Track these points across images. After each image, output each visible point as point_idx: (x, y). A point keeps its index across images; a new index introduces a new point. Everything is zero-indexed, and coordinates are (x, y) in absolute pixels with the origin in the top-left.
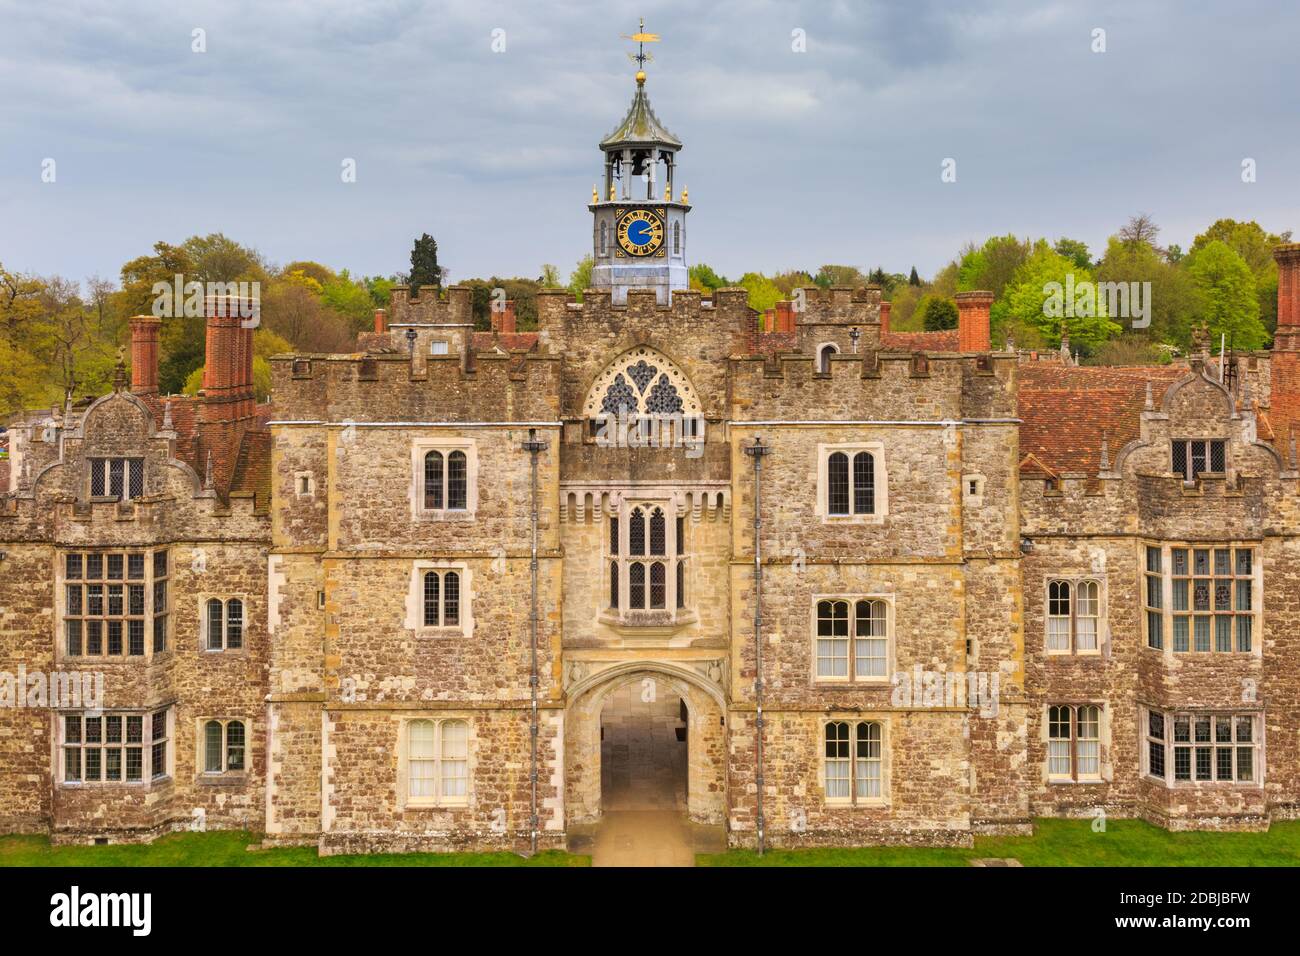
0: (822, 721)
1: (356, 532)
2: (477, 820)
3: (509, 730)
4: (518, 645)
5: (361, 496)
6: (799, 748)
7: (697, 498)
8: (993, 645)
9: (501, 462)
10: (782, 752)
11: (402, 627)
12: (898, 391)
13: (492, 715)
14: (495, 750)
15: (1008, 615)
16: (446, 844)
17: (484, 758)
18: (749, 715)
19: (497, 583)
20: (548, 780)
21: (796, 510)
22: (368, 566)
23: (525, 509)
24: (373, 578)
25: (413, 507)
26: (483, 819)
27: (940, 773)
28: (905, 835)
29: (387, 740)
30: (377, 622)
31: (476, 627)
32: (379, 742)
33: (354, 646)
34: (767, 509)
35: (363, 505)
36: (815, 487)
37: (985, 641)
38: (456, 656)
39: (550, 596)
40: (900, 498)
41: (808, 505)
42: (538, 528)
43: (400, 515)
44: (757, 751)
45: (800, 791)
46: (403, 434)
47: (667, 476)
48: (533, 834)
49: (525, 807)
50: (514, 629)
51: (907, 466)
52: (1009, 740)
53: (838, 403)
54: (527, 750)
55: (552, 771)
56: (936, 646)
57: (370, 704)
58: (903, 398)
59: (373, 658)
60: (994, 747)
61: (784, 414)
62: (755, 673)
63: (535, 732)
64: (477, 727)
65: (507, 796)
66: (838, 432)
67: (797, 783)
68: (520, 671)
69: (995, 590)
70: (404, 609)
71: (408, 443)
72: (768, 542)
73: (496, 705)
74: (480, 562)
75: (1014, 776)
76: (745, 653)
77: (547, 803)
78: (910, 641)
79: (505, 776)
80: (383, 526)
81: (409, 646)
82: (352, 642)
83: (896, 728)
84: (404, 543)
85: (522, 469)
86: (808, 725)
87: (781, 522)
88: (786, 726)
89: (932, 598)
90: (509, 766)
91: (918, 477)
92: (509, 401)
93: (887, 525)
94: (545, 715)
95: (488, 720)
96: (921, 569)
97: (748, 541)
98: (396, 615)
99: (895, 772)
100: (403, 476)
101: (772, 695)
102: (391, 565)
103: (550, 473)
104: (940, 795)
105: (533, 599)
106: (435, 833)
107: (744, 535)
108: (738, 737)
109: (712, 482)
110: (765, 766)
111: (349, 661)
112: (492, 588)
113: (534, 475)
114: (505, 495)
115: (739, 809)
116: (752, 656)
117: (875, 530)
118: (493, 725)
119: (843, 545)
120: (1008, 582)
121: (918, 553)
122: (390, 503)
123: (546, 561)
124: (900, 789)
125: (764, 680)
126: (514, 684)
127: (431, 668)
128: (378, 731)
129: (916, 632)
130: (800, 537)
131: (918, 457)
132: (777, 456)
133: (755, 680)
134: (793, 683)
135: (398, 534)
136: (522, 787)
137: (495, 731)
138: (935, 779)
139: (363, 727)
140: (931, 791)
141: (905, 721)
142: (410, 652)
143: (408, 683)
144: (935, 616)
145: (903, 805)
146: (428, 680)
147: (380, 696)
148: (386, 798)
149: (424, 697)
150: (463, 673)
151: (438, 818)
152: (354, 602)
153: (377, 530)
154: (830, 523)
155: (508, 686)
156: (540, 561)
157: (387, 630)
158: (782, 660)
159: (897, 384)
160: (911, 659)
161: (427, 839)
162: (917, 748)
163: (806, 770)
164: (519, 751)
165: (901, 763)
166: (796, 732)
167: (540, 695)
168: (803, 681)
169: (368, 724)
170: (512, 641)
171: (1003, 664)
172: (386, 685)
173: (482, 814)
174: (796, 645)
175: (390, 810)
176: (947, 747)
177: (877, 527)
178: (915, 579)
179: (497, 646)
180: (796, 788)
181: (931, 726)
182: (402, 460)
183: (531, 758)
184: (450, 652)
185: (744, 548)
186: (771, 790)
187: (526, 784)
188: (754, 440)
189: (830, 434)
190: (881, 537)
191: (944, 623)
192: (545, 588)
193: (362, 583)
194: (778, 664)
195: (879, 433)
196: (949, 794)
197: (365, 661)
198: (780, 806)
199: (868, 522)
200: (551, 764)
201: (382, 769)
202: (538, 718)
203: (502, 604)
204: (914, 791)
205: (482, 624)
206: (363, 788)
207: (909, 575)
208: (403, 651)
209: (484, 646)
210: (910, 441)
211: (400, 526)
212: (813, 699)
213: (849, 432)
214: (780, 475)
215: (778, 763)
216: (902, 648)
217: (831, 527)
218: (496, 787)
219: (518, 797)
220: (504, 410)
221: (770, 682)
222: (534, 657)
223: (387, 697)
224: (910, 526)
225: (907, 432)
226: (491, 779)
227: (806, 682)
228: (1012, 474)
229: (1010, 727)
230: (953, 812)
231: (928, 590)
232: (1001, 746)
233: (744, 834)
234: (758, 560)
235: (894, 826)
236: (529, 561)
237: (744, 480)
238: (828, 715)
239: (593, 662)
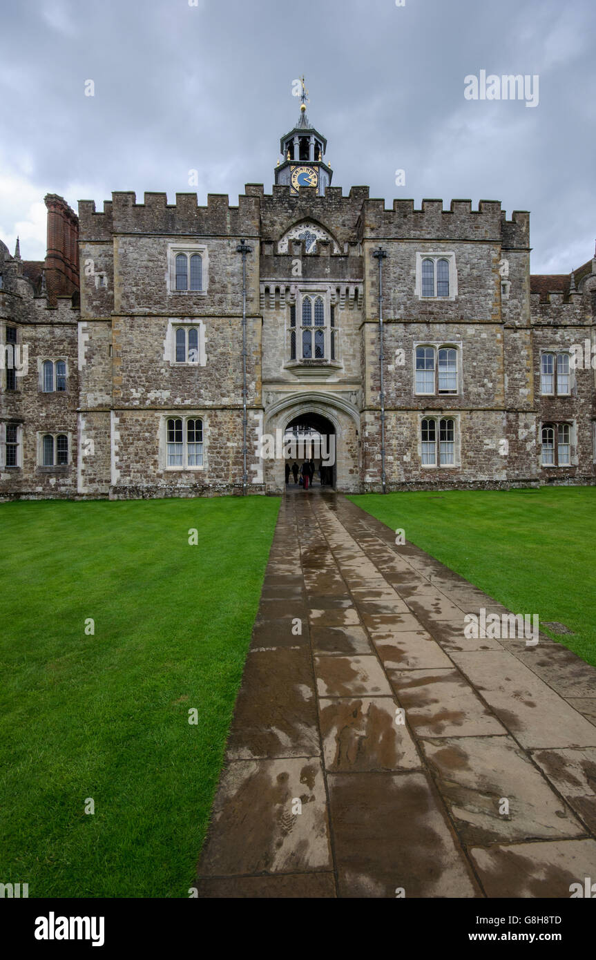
0: (419, 417)
1: (132, 301)
2: (209, 477)
3: (229, 422)
4: (234, 371)
5: (135, 279)
6: (406, 433)
7: (343, 291)
8: (516, 379)
9: (224, 260)
10: (396, 435)
11: (162, 359)
12: (463, 221)
13: (219, 413)
14: (221, 435)
15: (524, 362)
16: (190, 493)
17: (213, 439)
18: (376, 412)
19: (221, 333)
20: (254, 453)
21: (403, 291)
22: (139, 321)
23: (238, 289)
24: (143, 329)
25: (168, 286)
26: (213, 477)
27: (489, 447)
28: (470, 483)
29: (152, 429)
30: (146, 356)
31: (208, 360)
32: (147, 430)
33: (131, 371)
34: (386, 291)
35: (137, 285)
36: (414, 278)
37: (511, 377)
38: (196, 378)
39: (254, 341)
40: (464, 285)
41: (410, 289)
42: (247, 301)
43: (160, 291)
44: (381, 435)
45: (406, 458)
46: (161, 240)
47: (325, 276)
48: (245, 485)
49: (240, 470)
50: (231, 361)
51: (468, 266)
52: (526, 434)
53: (428, 228)
54: (240, 435)
55: (256, 448)
56: (487, 373)
57: (142, 407)
58: (466, 225)
59: (144, 379)
60: (517, 438)
61: (396, 233)
62: (380, 388)
63: (245, 423)
64: (209, 421)
65: (228, 463)
66: (428, 245)
67: (405, 454)
68: (236, 387)
69: (517, 348)
70: (163, 348)
71: (165, 246)
72: (387, 311)
73: (221, 407)
74: (210, 319)
75: (528, 455)
76: (374, 376)
77: (253, 467)
78: (471, 369)
79: (227, 451)
80: (149, 298)
81: (166, 371)
82: (129, 368)
83: (464, 420)
84: (162, 308)
85: (236, 264)
86: (412, 419)
87: (394, 299)
88: (398, 419)
89: (484, 344)
90: (229, 444)
91: (475, 272)
92: (228, 222)
93: (457, 301)
94: (251, 413)
95: (216, 416)
96: (477, 327)
97: (375, 310)
98: (157, 352)
99: (463, 447)
100: (162, 267)
101: (390, 402)
102: (154, 320)
103: (254, 267)
104: (489, 460)
105: (243, 342)
106: (183, 486)
107: (372, 306)
108: (370, 426)
109: (352, 280)
110: (387, 443)
111: (128, 381)
112: (217, 336)
113: (243, 268)
114: (226, 280)
115: (371, 470)
116: (377, 378)
117: (450, 304)
118: (220, 419)
119: (431, 313)
120: (524, 343)
121: (475, 318)
122: (154, 284)
123: (251, 320)
124: (466, 457)
125: (385, 393)
126: (233, 395)
127: (181, 385)
128: (146, 423)
129: (475, 364)
130: (406, 307)
131: (475, 261)
132: (392, 260)
133: (380, 392)
134: (403, 395)
135: (159, 303)
136: (238, 457)
137: (221, 423)
138: (486, 451)
139: (137, 421)
140: (484, 457)
141: (469, 416)
142: (167, 375)
143: (166, 394)
144: (485, 354)
145: (468, 466)
146: (179, 393)
147: (148, 402)
148: (152, 465)
149: (176, 403)
150: (200, 388)
151: (185, 477)
152: (131, 344)
153: (145, 300)
154: (423, 299)
155: (229, 396)
156: (248, 319)
157: (152, 361)
158: (395, 381)
159: (463, 217)
160: (471, 380)
161: (178, 489)
162: (476, 432)
163: (410, 446)
164: (235, 435)
165: (467, 441)
166: (405, 423)
167: (249, 402)
168: (409, 393)
169: (140, 419)
170: (231, 368)
171: (521, 390)
172: (152, 395)
173: (212, 474)
174: (404, 372)
175: (154, 472)
176: (493, 432)
177: (452, 302)
178: (474, 333)
179: (222, 371)
180: (405, 457)
181: (484, 419)
182: (161, 257)
183: (243, 440)
184: (192, 375)
185: (373, 314)
186: (390, 458)
187: (240, 455)
188: (378, 249)
189: (423, 246)
190: (453, 308)
191: (491, 359)
192: (251, 336)
193: (136, 332)
194: (393, 383)
195: (453, 246)
196: (495, 459)
197: (138, 380)
198: (395, 468)
199: (446, 300)
200: (255, 443)
201: (149, 447)
202: (247, 415)
203: (224, 346)
204: (474, 458)
205: (212, 358)
206: (137, 458)
207: (471, 330)
208: (162, 374)
209: (213, 371)
210: (470, 251)
211: (160, 298)
212: (414, 404)
213: (435, 245)
214: (394, 271)
215: (394, 442)
216: (467, 374)
217: (424, 302)
218: (221, 457)
219: (234, 464)
220: (225, 228)
221: (388, 394)
222: (244, 378)
223: (152, 403)
224: (471, 302)
225: (469, 246)
226: (218, 453)
227: (410, 394)
228: (526, 281)
229: (526, 426)
230: (497, 469)
231: (482, 339)
232: (521, 437)
233: (374, 484)
234: (381, 320)
235: (462, 479)
236: (241, 319)
237: (372, 273)
238: (423, 413)
239: (280, 392)
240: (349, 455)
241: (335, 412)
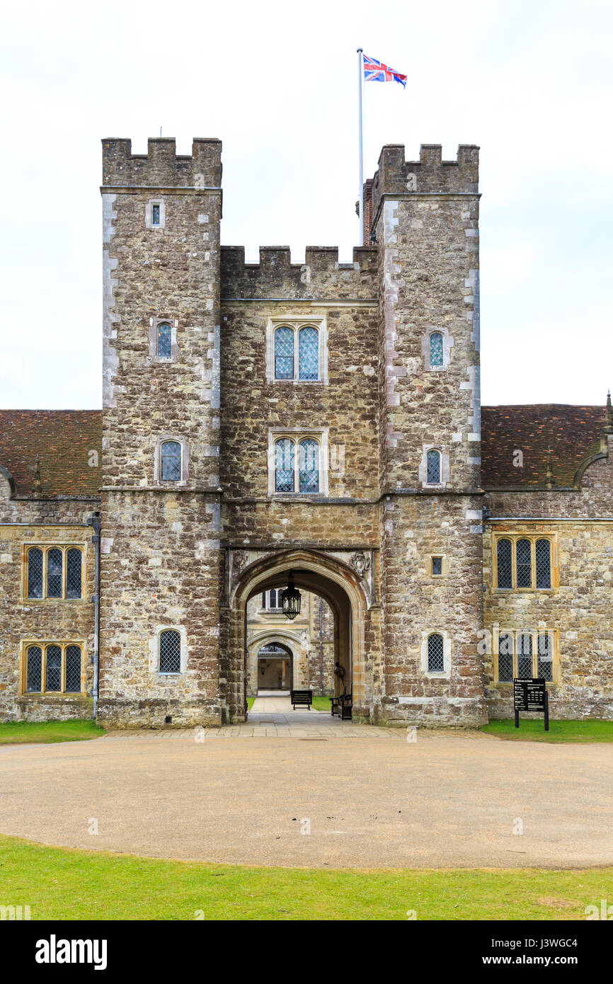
125: (323, 632)
194: (328, 626)
198: (329, 680)
239: (255, 630)
240: (301, 672)
241: (292, 642)
